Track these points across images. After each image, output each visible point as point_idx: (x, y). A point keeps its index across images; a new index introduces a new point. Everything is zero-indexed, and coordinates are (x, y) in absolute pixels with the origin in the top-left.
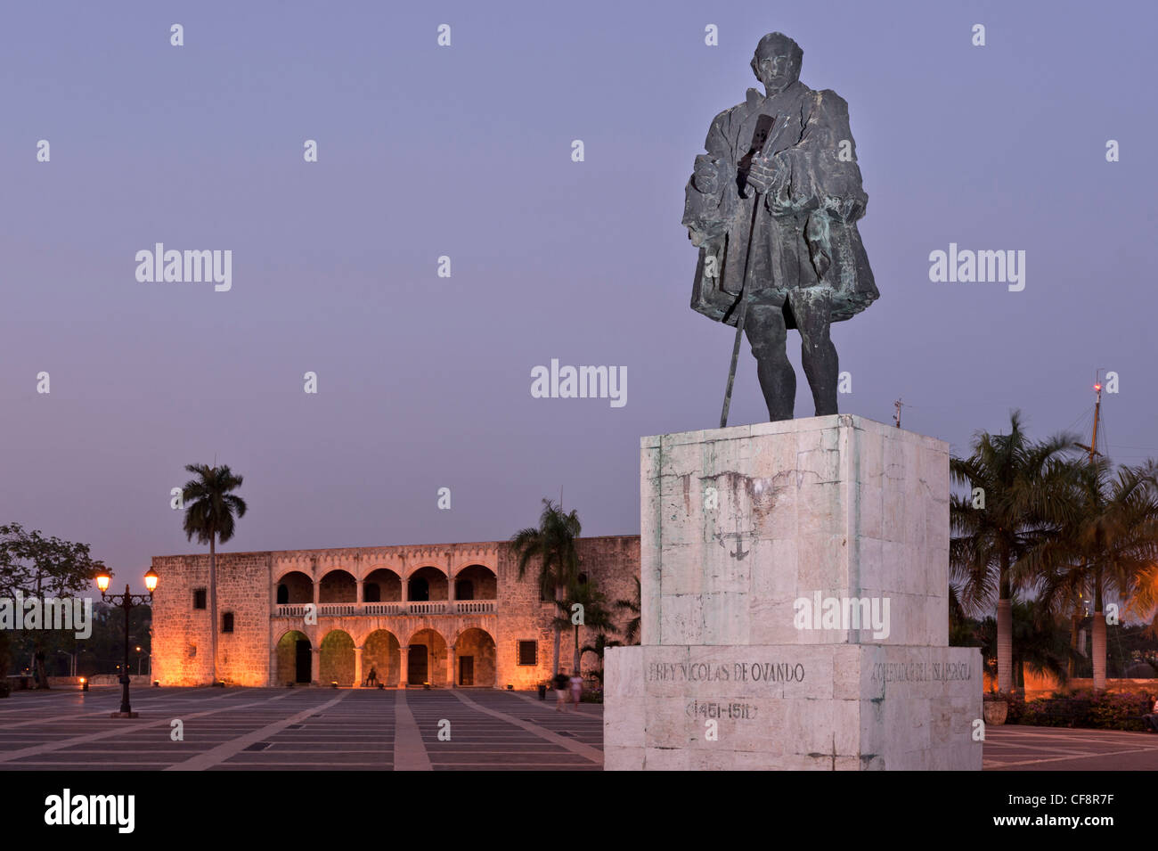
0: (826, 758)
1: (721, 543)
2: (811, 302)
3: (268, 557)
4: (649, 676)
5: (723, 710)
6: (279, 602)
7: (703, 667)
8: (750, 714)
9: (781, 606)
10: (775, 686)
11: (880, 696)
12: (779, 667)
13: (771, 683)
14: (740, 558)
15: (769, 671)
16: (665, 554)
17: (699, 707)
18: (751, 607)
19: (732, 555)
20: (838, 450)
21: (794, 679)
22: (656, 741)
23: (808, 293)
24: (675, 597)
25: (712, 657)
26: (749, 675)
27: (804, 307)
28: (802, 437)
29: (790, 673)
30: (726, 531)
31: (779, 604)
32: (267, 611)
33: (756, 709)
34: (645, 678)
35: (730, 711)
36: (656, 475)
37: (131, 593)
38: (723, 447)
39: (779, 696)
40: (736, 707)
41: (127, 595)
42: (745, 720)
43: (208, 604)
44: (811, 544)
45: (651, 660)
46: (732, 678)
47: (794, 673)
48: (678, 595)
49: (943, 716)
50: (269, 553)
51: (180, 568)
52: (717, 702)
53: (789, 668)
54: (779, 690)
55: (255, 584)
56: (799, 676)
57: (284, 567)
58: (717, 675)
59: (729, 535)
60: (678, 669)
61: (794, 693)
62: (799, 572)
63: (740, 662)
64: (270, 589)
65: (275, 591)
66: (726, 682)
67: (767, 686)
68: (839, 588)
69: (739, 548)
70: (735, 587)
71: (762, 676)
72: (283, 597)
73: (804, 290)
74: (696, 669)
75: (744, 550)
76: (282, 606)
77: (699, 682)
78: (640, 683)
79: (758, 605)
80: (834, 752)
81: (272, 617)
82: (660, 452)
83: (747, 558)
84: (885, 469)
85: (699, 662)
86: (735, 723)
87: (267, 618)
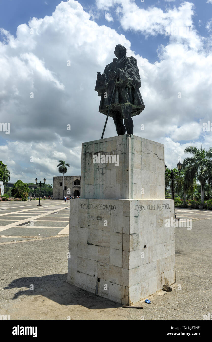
0: (121, 234)
1: (99, 171)
2: (125, 107)
3: (73, 177)
4: (79, 207)
5: (96, 218)
6: (74, 185)
7: (92, 205)
8: (102, 219)
9: (112, 188)
10: (108, 211)
11: (137, 215)
12: (109, 206)
13: (108, 210)
14: (103, 175)
15: (107, 207)
16: (86, 174)
17: (90, 216)
18: (105, 188)
19: (101, 174)
20: (126, 144)
21: (113, 210)
22: (81, 225)
23: (125, 105)
24: (88, 185)
25: (94, 202)
26: (102, 208)
27: (124, 109)
28: (118, 141)
29: (112, 208)
30: (100, 167)
31: (112, 187)
32: (72, 186)
33: (104, 218)
34: (79, 208)
35: (98, 218)
36: (85, 153)
37: (41, 183)
38: (100, 145)
39: (109, 214)
40: (99, 217)
41: (40, 183)
42: (101, 221)
43: (62, 185)
44: (120, 171)
45: (80, 203)
46: (98, 209)
47: (113, 208)
48: (89, 185)
49: (161, 220)
50: (73, 176)
51: (58, 179)
52: (95, 215)
53: (112, 206)
54: (109, 213)
55: (70, 182)
56: (114, 209)
57: (75, 179)
58: (95, 207)
59: (100, 168)
60: (86, 205)
61: (113, 214)
62: (117, 179)
63: (100, 204)
64: (73, 183)
65: (74, 183)
66: (97, 210)
67: (107, 211)
68: (126, 183)
69: (103, 172)
70: (101, 183)
71: (105, 208)
72: (75, 184)
73: (124, 104)
74: (90, 206)
75: (104, 173)
76: (75, 185)
77: (91, 209)
78: (78, 209)
79: (106, 188)
80: (123, 232)
81: (73, 187)
82: (86, 147)
83: (104, 175)
84: (142, 150)
85: (91, 204)
86: (99, 222)
87: (72, 188)
